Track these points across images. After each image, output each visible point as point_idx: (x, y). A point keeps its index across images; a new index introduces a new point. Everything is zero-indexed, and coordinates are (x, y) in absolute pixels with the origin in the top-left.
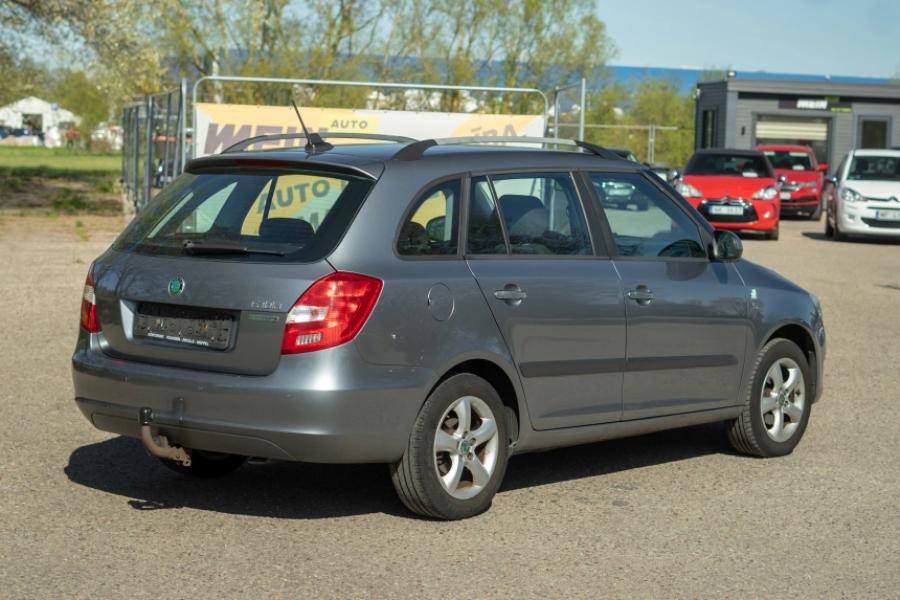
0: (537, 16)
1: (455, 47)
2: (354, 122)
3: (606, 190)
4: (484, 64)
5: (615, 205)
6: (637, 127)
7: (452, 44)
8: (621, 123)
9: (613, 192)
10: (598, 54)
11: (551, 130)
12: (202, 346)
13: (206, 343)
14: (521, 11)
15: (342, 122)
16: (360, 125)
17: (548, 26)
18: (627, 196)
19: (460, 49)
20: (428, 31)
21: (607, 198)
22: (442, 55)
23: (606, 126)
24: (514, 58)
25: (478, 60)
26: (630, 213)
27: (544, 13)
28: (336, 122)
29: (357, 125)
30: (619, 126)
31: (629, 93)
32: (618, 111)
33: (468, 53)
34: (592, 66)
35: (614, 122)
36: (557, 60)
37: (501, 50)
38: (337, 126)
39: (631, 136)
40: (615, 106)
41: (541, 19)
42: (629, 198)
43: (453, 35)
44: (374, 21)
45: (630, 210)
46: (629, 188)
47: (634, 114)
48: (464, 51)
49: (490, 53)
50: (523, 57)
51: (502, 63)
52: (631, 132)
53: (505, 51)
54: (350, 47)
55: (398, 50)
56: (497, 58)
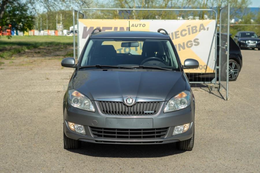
1: (202, 3)
2: (140, 25)
3: (248, 44)
5: (251, 49)
6: (257, 25)
8: (253, 24)
9: (250, 45)
10: (245, 4)
11: (218, 25)
15: (136, 25)
16: (143, 26)
18: (254, 46)
19: (204, 4)
21: (248, 46)
23: (248, 25)
24: (220, 6)
26: (255, 51)
28: (133, 24)
29: (141, 25)
30: (252, 25)
31: (255, 15)
32: (252, 21)
34: (244, 8)
35: (250, 23)
36: (233, 6)
37: (216, 3)
38: (134, 26)
39: (256, 28)
40: (251, 19)
42: (255, 46)
45: (256, 50)
46: (255, 43)
47: (257, 21)
48: (205, 4)
49: (213, 5)
50: (223, 5)
52: (256, 26)
53: (217, 4)
54: (172, 4)
55: (185, 5)
56: (215, 6)
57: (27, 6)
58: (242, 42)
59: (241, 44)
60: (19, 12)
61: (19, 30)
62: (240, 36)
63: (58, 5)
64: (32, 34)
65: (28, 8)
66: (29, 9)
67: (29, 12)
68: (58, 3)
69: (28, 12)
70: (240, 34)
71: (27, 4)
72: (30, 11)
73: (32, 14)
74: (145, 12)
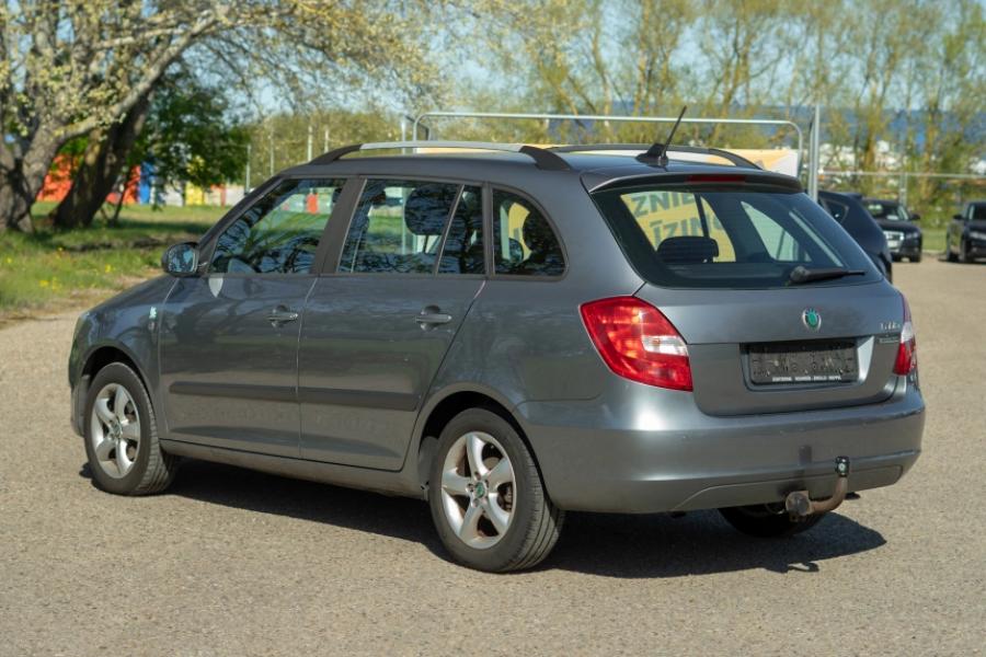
0: (960, 55)
1: (867, 93)
4: (900, 115)
7: (863, 91)
12: (836, 381)
13: (839, 378)
14: (941, 51)
17: (975, 68)
19: (873, 96)
20: (833, 75)
22: (852, 105)
24: (936, 105)
25: (893, 110)
27: (969, 54)
33: (882, 100)
37: (919, 96)
41: (964, 60)
43: (863, 80)
44: (772, 67)
49: (907, 101)
50: (945, 105)
51: (921, 111)
53: (925, 96)
54: (748, 96)
55: (801, 99)
56: (915, 106)
57: (223, 98)
58: (975, 235)
59: (973, 243)
60: (194, 117)
61: (193, 179)
62: (971, 216)
63: (332, 94)
64: (218, 201)
65: (226, 103)
66: (230, 106)
67: (230, 118)
68: (333, 89)
69: (226, 119)
70: (972, 210)
71: (221, 89)
72: (233, 116)
73: (238, 125)
74: (646, 125)
